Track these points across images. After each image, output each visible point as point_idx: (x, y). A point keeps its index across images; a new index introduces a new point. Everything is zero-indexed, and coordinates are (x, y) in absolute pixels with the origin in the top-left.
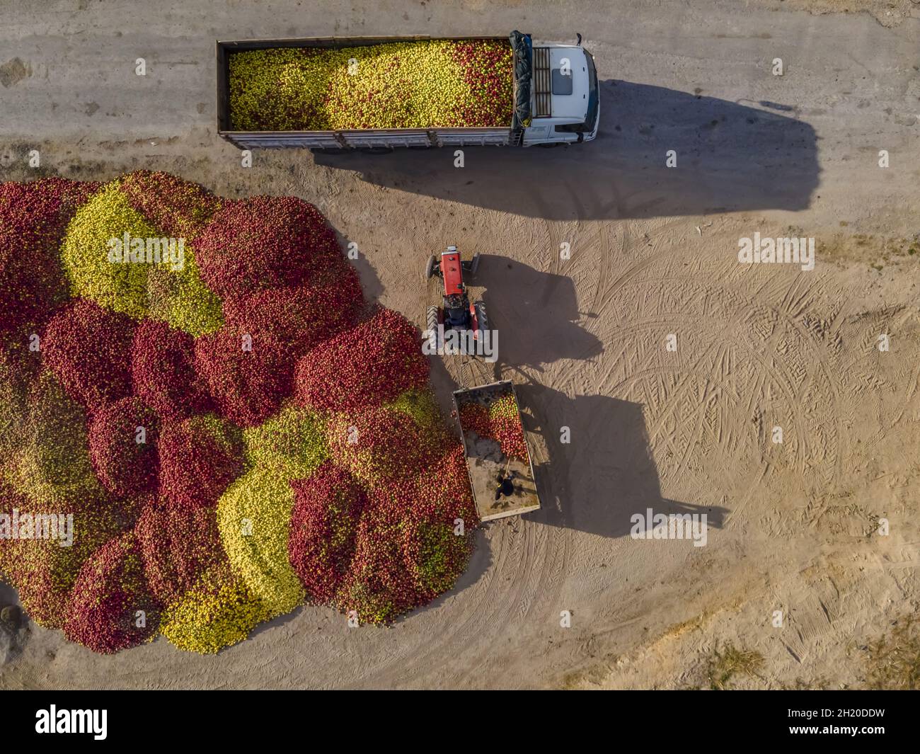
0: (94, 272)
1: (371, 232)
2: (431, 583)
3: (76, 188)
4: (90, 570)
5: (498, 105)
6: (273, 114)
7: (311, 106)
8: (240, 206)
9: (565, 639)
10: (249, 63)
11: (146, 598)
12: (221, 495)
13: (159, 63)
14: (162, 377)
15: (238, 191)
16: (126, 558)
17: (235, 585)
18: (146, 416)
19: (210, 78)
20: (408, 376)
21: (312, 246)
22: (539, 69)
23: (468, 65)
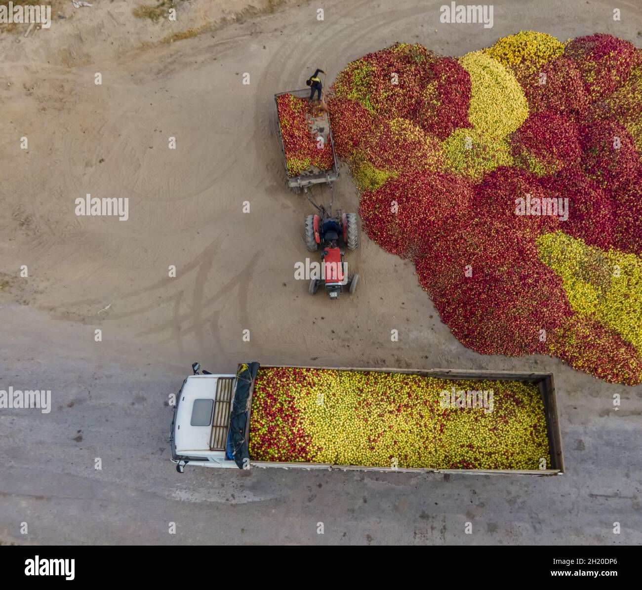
1: (408, 320)
4: (621, 75)
6: (500, 403)
8: (532, 347)
9: (271, 33)
12: (527, 119)
13: (631, 498)
14: (584, 198)
15: (536, 363)
17: (510, 63)
18: (594, 173)
19: (574, 478)
20: (377, 198)
21: (462, 304)
22: (223, 427)
23: (295, 431)
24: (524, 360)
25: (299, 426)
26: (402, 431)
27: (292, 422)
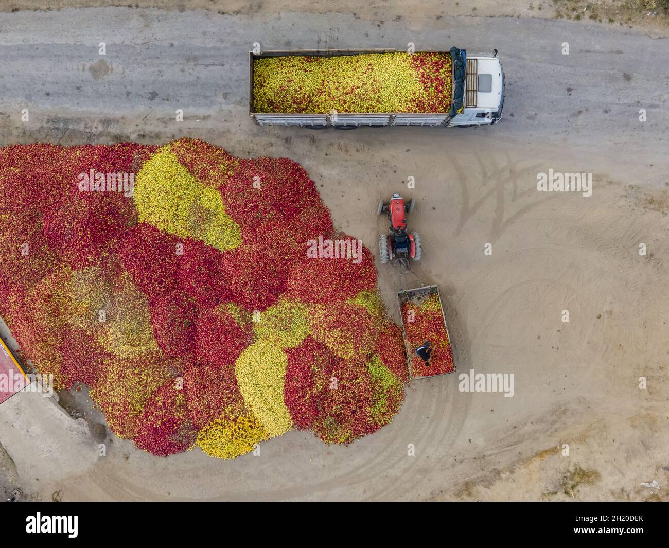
0: (156, 206)
1: (339, 183)
2: (377, 419)
3: (142, 149)
4: (153, 403)
5: (442, 98)
6: (284, 101)
7: (309, 97)
8: (251, 163)
9: (465, 458)
10: (267, 66)
11: (189, 422)
12: (238, 357)
13: (198, 64)
14: (201, 277)
15: (249, 153)
16: (177, 396)
17: (247, 416)
18: (190, 303)
19: (232, 75)
20: (363, 281)
21: (300, 192)
22: (469, 74)
23: (422, 70)
24: (257, 155)
25: (419, 72)
26: (350, 77)
27: (424, 74)
